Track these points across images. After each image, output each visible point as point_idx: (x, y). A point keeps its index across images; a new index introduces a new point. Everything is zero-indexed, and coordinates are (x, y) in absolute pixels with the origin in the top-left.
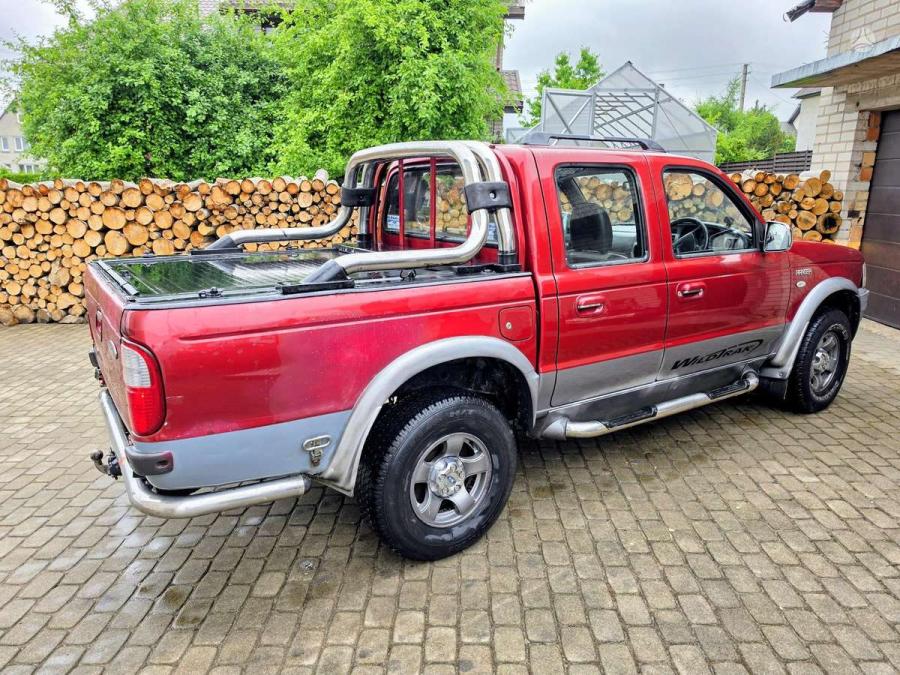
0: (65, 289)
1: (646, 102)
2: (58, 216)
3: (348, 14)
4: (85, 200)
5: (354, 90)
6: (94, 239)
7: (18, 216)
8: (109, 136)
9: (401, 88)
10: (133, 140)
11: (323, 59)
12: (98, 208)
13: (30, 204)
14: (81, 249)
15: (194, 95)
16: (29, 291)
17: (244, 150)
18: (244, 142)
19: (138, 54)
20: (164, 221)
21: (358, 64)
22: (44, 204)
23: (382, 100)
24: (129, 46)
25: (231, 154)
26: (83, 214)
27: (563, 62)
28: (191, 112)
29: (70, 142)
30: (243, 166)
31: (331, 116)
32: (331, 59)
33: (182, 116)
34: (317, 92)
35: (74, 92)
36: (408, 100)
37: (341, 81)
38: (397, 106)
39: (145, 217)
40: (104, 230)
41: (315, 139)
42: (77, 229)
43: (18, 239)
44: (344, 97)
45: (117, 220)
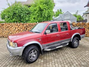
0: (11, 34)
1: (69, 15)
2: (11, 26)
3: (38, 6)
4: (14, 25)
5: (38, 14)
6: (14, 29)
7: (7, 26)
8: (13, 18)
9: (44, 13)
10: (15, 18)
11: (35, 10)
12: (15, 26)
13: (8, 25)
14: (13, 30)
15: (22, 14)
16: (7, 34)
17: (27, 20)
18: (27, 19)
19: (16, 10)
20: (22, 27)
21: (39, 11)
22: (10, 25)
23: (41, 14)
24: (15, 9)
25: (25, 20)
26: (13, 26)
27: (58, 10)
28: (22, 16)
29: (9, 19)
30: (27, 21)
31: (36, 16)
32: (36, 11)
33: (20, 16)
34: (35, 14)
35: (9, 14)
36: (44, 15)
37: (37, 13)
38: (43, 15)
39: (20, 27)
40: (16, 28)
41: (34, 18)
42: (13, 28)
43: (7, 29)
44: (37, 14)
45: (17, 27)
